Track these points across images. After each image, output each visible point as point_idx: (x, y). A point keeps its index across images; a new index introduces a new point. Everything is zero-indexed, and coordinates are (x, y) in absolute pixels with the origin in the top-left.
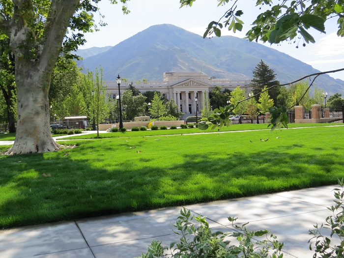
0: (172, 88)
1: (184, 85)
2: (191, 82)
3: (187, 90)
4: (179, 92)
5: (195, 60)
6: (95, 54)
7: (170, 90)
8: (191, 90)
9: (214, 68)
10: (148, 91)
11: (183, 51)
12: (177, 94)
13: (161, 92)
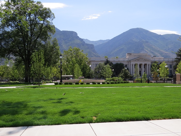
0: (130, 62)
1: (137, 60)
2: (141, 59)
3: (139, 63)
4: (134, 64)
5: (154, 47)
6: (101, 44)
7: (129, 63)
8: (141, 63)
9: (164, 52)
10: (117, 63)
11: (147, 42)
12: (133, 65)
13: (124, 64)
